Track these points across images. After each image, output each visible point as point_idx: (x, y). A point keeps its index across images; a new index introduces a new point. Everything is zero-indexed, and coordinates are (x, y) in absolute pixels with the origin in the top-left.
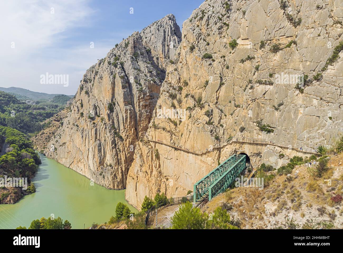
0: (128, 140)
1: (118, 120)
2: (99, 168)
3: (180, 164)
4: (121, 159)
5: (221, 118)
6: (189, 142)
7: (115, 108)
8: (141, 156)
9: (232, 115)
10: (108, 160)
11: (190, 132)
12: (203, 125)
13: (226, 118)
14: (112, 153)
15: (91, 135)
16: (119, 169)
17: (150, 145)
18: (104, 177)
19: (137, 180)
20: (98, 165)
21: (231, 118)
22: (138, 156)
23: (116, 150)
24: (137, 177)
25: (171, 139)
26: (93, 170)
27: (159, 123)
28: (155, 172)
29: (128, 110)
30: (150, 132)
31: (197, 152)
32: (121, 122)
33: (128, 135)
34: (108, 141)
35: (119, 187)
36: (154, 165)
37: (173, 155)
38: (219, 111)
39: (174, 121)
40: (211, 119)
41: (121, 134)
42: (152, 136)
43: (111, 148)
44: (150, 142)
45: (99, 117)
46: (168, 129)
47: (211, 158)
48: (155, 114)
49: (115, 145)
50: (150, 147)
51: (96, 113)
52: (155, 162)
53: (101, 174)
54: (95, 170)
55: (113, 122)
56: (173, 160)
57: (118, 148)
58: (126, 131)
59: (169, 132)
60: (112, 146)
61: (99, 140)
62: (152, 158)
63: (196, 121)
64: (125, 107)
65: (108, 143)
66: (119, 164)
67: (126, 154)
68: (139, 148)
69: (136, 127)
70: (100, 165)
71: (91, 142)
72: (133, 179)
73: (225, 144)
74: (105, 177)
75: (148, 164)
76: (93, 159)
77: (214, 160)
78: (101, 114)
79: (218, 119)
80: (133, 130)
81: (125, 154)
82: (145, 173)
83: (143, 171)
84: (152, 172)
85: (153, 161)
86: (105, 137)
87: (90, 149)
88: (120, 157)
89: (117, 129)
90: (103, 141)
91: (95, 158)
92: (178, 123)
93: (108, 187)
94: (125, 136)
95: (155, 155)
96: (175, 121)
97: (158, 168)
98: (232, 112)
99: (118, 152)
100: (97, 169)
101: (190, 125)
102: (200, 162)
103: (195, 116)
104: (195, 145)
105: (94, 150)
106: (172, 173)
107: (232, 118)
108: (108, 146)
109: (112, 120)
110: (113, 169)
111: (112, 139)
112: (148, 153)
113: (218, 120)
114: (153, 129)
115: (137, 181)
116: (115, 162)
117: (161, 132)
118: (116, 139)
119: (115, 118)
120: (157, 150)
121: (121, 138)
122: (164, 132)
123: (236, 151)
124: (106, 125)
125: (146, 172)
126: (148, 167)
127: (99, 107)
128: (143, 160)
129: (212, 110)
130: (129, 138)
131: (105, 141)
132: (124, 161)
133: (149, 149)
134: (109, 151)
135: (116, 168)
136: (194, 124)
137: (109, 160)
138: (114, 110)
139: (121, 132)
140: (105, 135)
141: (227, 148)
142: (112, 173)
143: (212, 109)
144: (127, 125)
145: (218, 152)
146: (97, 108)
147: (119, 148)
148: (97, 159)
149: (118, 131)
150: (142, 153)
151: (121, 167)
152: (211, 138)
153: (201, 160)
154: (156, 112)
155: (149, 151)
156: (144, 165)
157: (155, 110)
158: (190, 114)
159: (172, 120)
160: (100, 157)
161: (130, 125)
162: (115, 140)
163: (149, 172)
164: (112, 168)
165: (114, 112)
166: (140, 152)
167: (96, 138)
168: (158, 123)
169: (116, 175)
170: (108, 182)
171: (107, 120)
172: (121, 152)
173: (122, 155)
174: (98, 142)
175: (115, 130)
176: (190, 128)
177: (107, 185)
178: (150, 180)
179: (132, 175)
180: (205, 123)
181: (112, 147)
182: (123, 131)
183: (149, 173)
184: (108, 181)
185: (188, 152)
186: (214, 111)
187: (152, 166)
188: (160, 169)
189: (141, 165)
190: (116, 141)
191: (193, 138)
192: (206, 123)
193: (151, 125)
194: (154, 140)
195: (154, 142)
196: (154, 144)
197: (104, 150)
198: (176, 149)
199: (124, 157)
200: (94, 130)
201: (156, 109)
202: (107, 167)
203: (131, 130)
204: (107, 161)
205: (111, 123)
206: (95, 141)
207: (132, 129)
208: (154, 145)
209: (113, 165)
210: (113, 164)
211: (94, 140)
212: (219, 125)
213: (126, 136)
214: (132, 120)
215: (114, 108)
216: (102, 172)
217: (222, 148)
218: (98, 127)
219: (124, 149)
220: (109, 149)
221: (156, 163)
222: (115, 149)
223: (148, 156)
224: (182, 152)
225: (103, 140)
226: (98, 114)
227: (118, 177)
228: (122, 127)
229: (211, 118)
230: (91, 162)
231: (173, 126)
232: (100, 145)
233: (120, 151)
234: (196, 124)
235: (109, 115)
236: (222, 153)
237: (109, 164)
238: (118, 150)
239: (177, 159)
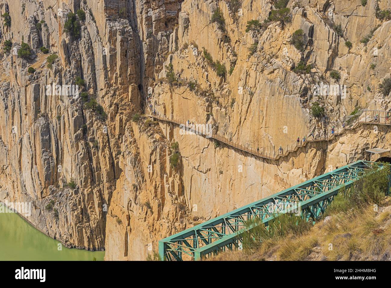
0: (118, 118)
1: (92, 62)
2: (45, 191)
3: (228, 187)
4: (99, 169)
5: (335, 54)
6: (248, 123)
7: (86, 28)
8: (137, 160)
9: (365, 41)
10: (67, 171)
11: (252, 94)
12: (283, 76)
13: (349, 53)
14: (75, 153)
15: (26, 103)
16: (95, 196)
17: (160, 132)
18: (56, 216)
19: (129, 225)
20: (43, 184)
21: (362, 52)
22: (128, 159)
23: (87, 144)
24: (129, 218)
25: (208, 115)
26: (32, 196)
27: (182, 70)
28: (169, 208)
29: (118, 33)
30: (159, 94)
31: (266, 152)
32: (99, 65)
33: (117, 105)
34: (66, 118)
35: (93, 243)
36: (166, 186)
37: (213, 159)
38: (332, 31)
39: (218, 62)
40: (308, 57)
41: (99, 101)
42: (165, 107)
43: (74, 140)
44: (160, 124)
45: (46, 52)
46: (204, 86)
47: (300, 171)
48: (174, 44)
49: (85, 131)
50: (157, 136)
51: (40, 42)
52: (171, 180)
53: (49, 208)
54: (37, 196)
55: (79, 68)
56: (213, 174)
57: (93, 140)
58: (112, 92)
59: (203, 94)
60: (75, 132)
61: (45, 116)
62: (163, 169)
63: (268, 61)
64: (108, 26)
65: (67, 126)
66: (93, 181)
67: (114, 155)
68: (130, 139)
69: (141, 81)
70: (49, 184)
71: (27, 121)
72: (120, 222)
73: (340, 130)
74: (60, 216)
75: (154, 183)
76: (32, 167)
77: (306, 176)
78: (53, 45)
79: (327, 56)
80: (130, 89)
81: (111, 154)
82: (145, 208)
83: (141, 201)
84: (161, 206)
85: (165, 176)
86: (59, 108)
87: (25, 141)
88: (98, 163)
89: (90, 87)
90: (54, 120)
91: (36, 164)
92: (228, 68)
93: (66, 242)
94: (111, 106)
95: (170, 160)
96: (221, 64)
97: (177, 194)
98: (366, 33)
99: (93, 151)
100: (42, 193)
101: (252, 73)
102: (273, 181)
103: (266, 47)
104: (263, 131)
105: (32, 142)
106: (210, 211)
107: (366, 51)
108: (67, 134)
109: (77, 61)
110: (80, 195)
111: (76, 114)
112: (152, 154)
113: (326, 59)
114: (166, 86)
115: (128, 227)
116: (84, 176)
117: (184, 95)
118: (87, 114)
119: (85, 56)
120: (176, 146)
121: (99, 110)
122: (191, 95)
123: (366, 153)
124: (60, 76)
125: (148, 205)
126: (153, 191)
127: (46, 25)
128: (142, 172)
129: (312, 31)
130: (120, 111)
131: (59, 118)
132: (108, 174)
133: (154, 142)
134: (70, 145)
135: (85, 192)
136: (262, 71)
137: (70, 170)
138: (83, 34)
139: (101, 94)
140: (60, 102)
141: (343, 143)
142: (75, 205)
143: (310, 25)
144: (114, 75)
145: (319, 153)
146: (41, 29)
147: (94, 138)
148: (42, 169)
149: (91, 91)
150: (138, 154)
151: (100, 191)
152: (301, 112)
153: (276, 176)
154: (177, 38)
155: (155, 149)
156: (143, 185)
157: (174, 31)
158: (257, 42)
159: (214, 60)
160: (48, 163)
161: (123, 75)
162: (83, 116)
163: (155, 205)
164: (76, 192)
165: (83, 39)
166: (134, 152)
167: (37, 110)
168: (180, 71)
169: (87, 210)
170: (66, 230)
171: (63, 62)
172: (100, 151)
173: (101, 159)
174: (42, 121)
175: (83, 90)
176: (251, 82)
177: (65, 238)
178: (157, 227)
179: (116, 212)
180: (289, 68)
181: (76, 137)
182: (104, 92)
183: (155, 209)
184: (66, 226)
185: (246, 153)
186: (317, 29)
187: (163, 188)
188: (182, 198)
189: (134, 186)
190: (88, 118)
191: (257, 113)
192: (293, 68)
193: (164, 76)
194: (169, 117)
195: (169, 123)
196: (168, 128)
197: (57, 143)
198: (219, 144)
199: (106, 164)
200: (31, 88)
201: (177, 30)
202: (66, 190)
203: (126, 90)
204: (65, 173)
205: (74, 71)
206: (36, 118)
207: (128, 87)
208: (168, 131)
209: (78, 184)
210: (79, 181)
211: (31, 115)
212: (328, 73)
213: (113, 107)
214: (130, 61)
215: (83, 27)
216: (53, 203)
217: (331, 141)
218: (42, 81)
219: (109, 140)
220: (68, 140)
221: (173, 182)
222: (83, 142)
223: (153, 160)
224: (233, 151)
225: (53, 115)
226: (45, 44)
227: (92, 218)
228: (101, 82)
229: (307, 51)
230: (26, 174)
231: (215, 78)
232: (46, 130)
233: (97, 147)
234: (266, 72)
235: (67, 48)
236: (330, 156)
237: (69, 181)
238: (91, 144)
239: (221, 173)
